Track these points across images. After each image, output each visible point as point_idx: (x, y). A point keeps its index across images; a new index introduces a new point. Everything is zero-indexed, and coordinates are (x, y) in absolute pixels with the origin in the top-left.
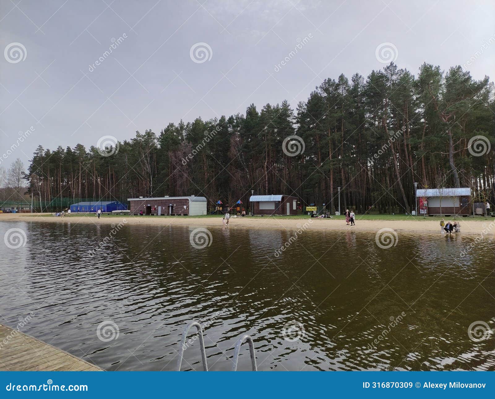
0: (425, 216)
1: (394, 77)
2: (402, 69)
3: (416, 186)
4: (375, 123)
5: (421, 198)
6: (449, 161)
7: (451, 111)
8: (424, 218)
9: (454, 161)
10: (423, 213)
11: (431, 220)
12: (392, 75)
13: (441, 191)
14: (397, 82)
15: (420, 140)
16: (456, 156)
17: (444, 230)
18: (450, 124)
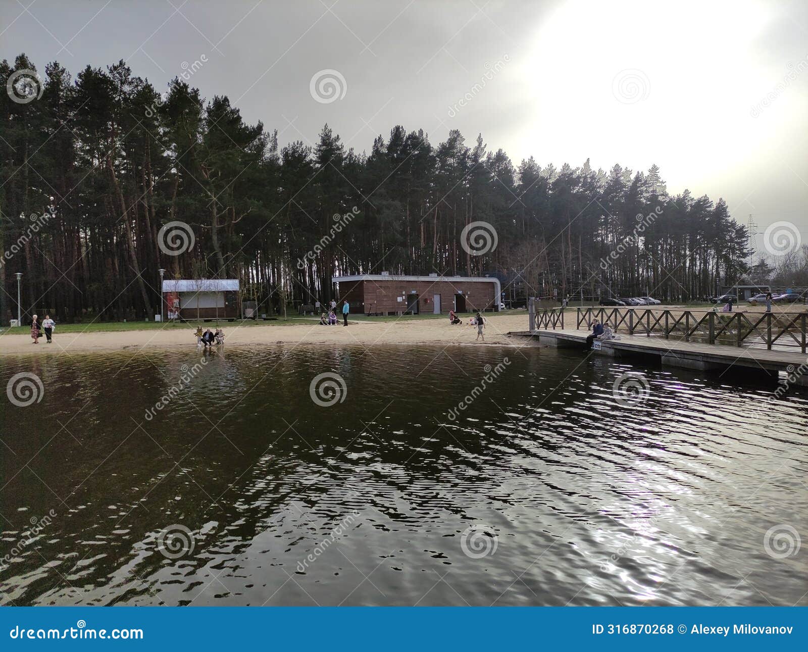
0: (174, 321)
1: (127, 88)
2: (139, 78)
3: (162, 274)
4: (93, 160)
5: (169, 294)
6: (211, 238)
7: (215, 163)
8: (174, 326)
9: (218, 240)
10: (172, 317)
11: (183, 328)
12: (122, 83)
13: (200, 283)
14: (131, 97)
15: (169, 202)
16: (221, 232)
17: (202, 342)
18: (213, 182)
